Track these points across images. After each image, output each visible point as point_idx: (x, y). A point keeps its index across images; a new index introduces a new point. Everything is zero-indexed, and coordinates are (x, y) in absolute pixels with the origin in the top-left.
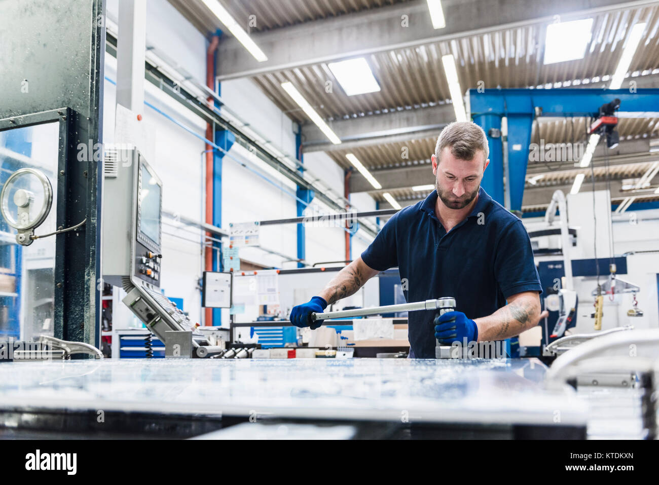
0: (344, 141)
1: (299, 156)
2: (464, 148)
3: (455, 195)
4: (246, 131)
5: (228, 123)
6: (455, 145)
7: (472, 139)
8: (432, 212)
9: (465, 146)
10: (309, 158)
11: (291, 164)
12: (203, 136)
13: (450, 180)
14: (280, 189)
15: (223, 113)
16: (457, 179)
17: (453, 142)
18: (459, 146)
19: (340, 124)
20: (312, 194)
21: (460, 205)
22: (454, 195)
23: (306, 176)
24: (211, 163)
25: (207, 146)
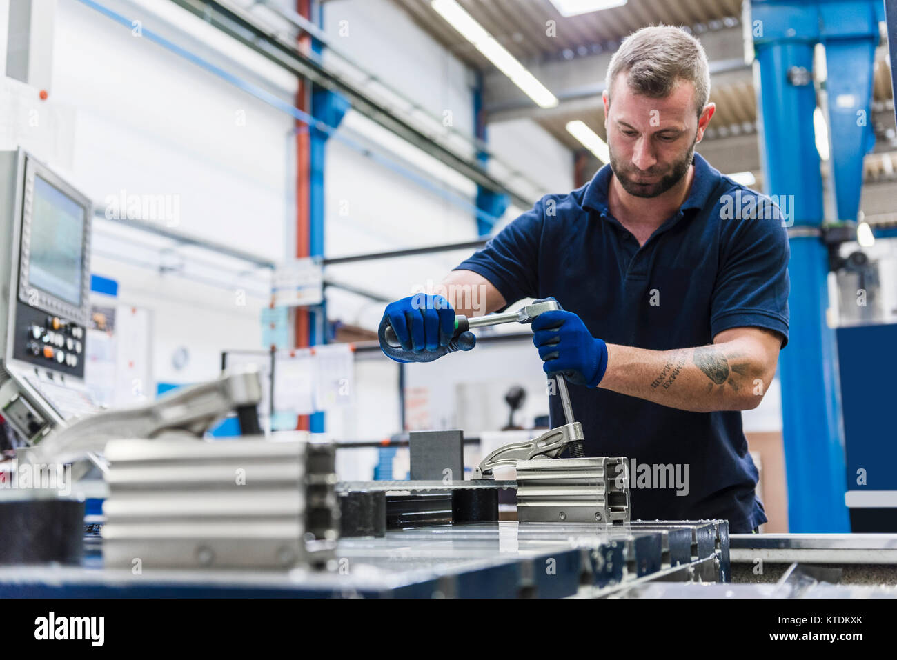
0: (563, 100)
1: (480, 132)
2: (649, 74)
3: (638, 169)
4: (374, 92)
5: (335, 79)
6: (634, 67)
7: (669, 57)
8: (606, 209)
9: (651, 70)
10: (498, 133)
11: (464, 147)
12: (289, 104)
13: (627, 138)
14: (441, 195)
15: (329, 62)
16: (641, 135)
17: (632, 63)
18: (640, 70)
19: (554, 68)
20: (506, 201)
21: (650, 190)
22: (635, 168)
23: (495, 169)
24: (305, 153)
25: (298, 123)
